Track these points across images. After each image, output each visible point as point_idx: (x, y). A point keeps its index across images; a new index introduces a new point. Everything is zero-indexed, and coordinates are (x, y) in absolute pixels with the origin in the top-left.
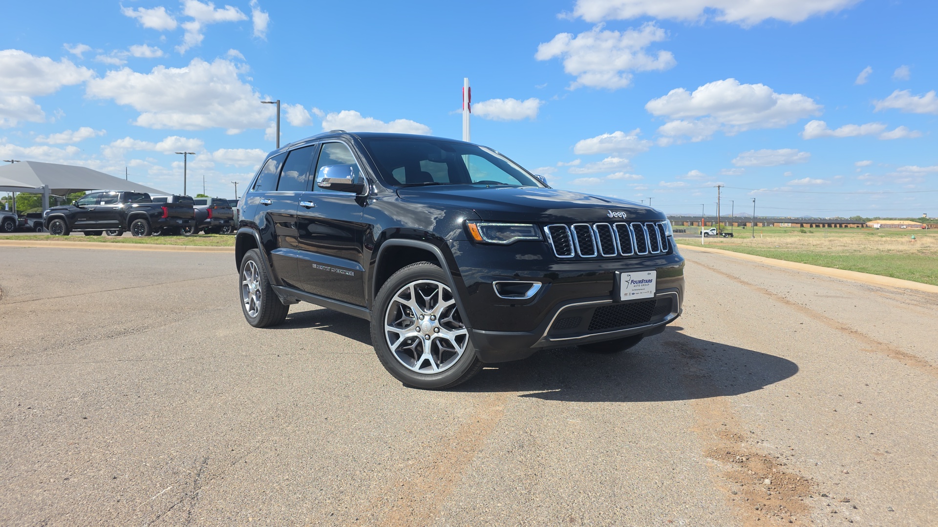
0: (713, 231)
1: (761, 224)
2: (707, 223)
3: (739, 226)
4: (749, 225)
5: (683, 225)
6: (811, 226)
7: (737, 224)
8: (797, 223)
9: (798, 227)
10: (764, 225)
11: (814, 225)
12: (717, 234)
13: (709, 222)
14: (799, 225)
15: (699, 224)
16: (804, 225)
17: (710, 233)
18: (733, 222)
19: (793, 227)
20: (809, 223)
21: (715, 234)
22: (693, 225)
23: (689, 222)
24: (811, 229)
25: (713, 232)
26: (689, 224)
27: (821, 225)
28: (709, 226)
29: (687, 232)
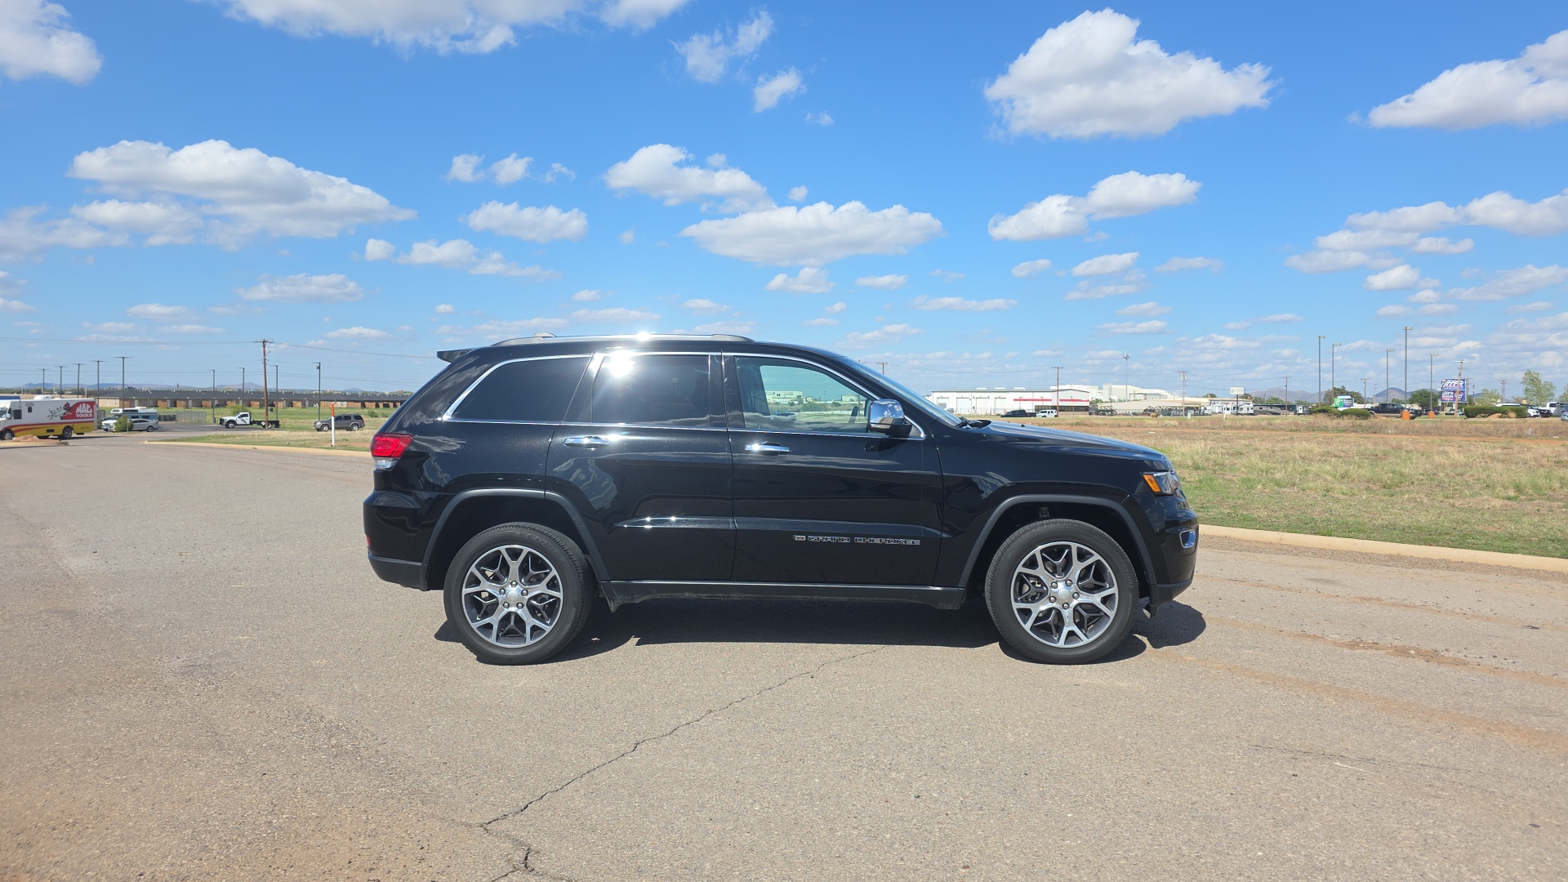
0: (244, 418)
1: (299, 404)
2: (204, 403)
3: (261, 406)
4: (281, 405)
5: (156, 406)
6: (377, 406)
7: (258, 403)
8: (355, 401)
9: (357, 408)
10: (304, 405)
11: (381, 405)
12: (251, 423)
13: (207, 400)
14: (360, 404)
15: (187, 403)
16: (367, 404)
17: (239, 421)
18: (251, 400)
19: (351, 408)
20: (373, 401)
21: (248, 423)
22: (176, 406)
23: (169, 401)
24: (376, 411)
25: (243, 420)
26: (169, 405)
27: (391, 404)
28: (206, 407)
29: (181, 420)
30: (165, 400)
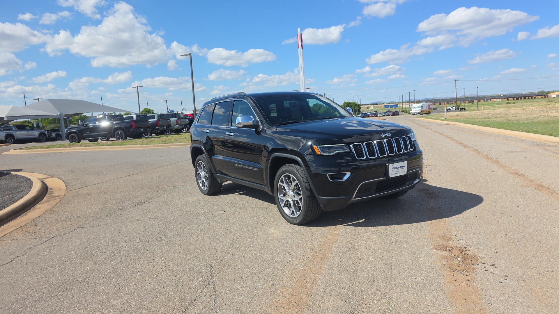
1: (483, 101)
2: (450, 103)
3: (469, 102)
4: (475, 102)
5: (435, 105)
6: (514, 99)
7: (468, 101)
8: (504, 98)
9: (505, 101)
10: (484, 101)
11: (515, 99)
12: (456, 109)
13: (451, 102)
14: (506, 99)
15: (444, 103)
16: (509, 99)
18: (466, 100)
19: (503, 101)
20: (512, 98)
22: (441, 104)
23: (439, 103)
24: (514, 101)
25: (453, 108)
26: (439, 104)
27: (520, 98)
29: (438, 109)
30: (438, 103)
